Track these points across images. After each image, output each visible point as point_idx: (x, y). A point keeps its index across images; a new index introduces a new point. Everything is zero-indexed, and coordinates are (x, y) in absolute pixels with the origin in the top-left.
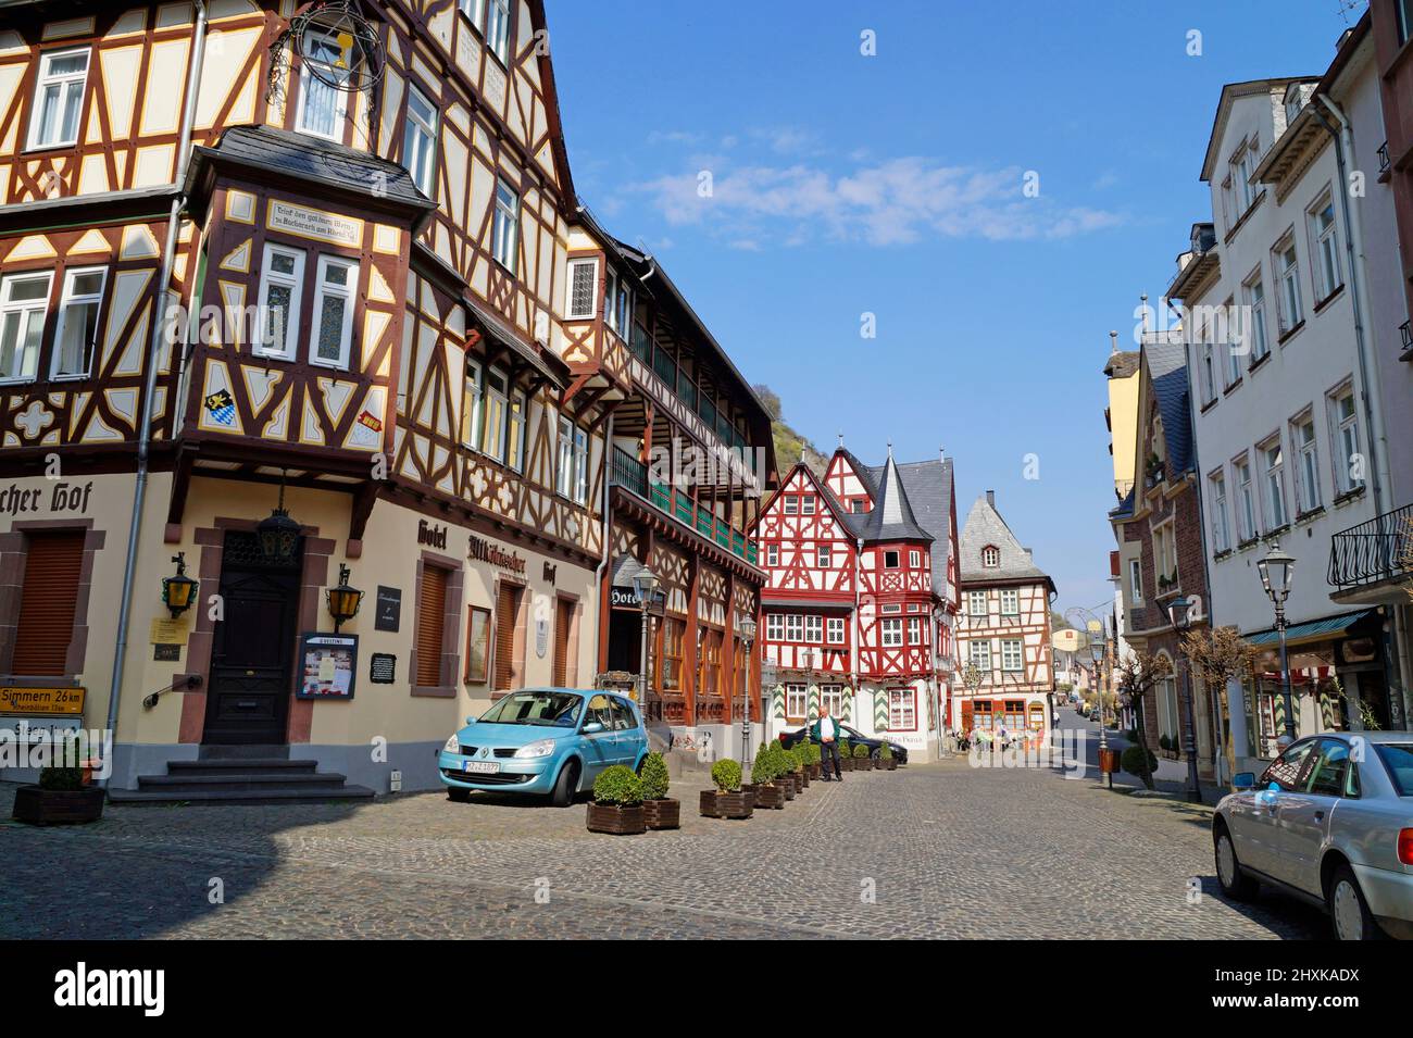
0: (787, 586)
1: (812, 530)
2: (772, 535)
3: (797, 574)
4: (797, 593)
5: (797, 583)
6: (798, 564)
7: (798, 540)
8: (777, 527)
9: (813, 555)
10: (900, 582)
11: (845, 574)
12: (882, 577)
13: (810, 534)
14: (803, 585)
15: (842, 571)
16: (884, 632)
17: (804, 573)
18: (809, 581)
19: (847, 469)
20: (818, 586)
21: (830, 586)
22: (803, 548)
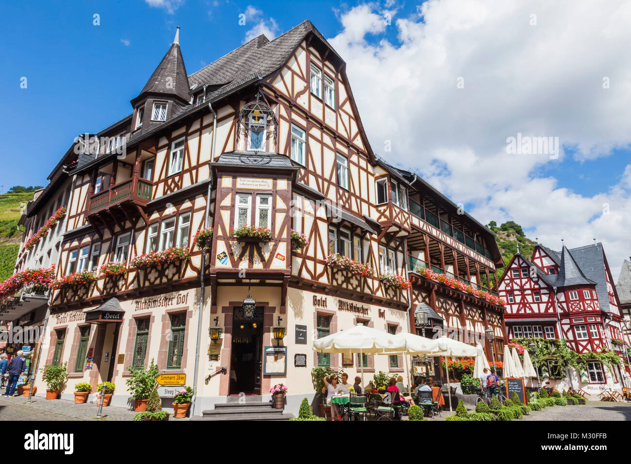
0: (520, 312)
1: (528, 284)
2: (508, 288)
3: (525, 306)
4: (525, 315)
5: (525, 310)
6: (524, 301)
7: (522, 289)
8: (510, 285)
9: (531, 296)
10: (580, 306)
11: (550, 304)
12: (570, 305)
13: (527, 286)
14: (528, 311)
15: (547, 303)
16: (576, 332)
17: (528, 305)
18: (531, 309)
19: (543, 254)
20: (536, 311)
21: (542, 311)
22: (525, 293)
